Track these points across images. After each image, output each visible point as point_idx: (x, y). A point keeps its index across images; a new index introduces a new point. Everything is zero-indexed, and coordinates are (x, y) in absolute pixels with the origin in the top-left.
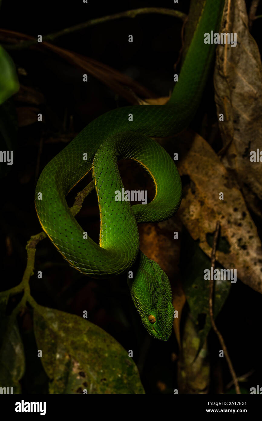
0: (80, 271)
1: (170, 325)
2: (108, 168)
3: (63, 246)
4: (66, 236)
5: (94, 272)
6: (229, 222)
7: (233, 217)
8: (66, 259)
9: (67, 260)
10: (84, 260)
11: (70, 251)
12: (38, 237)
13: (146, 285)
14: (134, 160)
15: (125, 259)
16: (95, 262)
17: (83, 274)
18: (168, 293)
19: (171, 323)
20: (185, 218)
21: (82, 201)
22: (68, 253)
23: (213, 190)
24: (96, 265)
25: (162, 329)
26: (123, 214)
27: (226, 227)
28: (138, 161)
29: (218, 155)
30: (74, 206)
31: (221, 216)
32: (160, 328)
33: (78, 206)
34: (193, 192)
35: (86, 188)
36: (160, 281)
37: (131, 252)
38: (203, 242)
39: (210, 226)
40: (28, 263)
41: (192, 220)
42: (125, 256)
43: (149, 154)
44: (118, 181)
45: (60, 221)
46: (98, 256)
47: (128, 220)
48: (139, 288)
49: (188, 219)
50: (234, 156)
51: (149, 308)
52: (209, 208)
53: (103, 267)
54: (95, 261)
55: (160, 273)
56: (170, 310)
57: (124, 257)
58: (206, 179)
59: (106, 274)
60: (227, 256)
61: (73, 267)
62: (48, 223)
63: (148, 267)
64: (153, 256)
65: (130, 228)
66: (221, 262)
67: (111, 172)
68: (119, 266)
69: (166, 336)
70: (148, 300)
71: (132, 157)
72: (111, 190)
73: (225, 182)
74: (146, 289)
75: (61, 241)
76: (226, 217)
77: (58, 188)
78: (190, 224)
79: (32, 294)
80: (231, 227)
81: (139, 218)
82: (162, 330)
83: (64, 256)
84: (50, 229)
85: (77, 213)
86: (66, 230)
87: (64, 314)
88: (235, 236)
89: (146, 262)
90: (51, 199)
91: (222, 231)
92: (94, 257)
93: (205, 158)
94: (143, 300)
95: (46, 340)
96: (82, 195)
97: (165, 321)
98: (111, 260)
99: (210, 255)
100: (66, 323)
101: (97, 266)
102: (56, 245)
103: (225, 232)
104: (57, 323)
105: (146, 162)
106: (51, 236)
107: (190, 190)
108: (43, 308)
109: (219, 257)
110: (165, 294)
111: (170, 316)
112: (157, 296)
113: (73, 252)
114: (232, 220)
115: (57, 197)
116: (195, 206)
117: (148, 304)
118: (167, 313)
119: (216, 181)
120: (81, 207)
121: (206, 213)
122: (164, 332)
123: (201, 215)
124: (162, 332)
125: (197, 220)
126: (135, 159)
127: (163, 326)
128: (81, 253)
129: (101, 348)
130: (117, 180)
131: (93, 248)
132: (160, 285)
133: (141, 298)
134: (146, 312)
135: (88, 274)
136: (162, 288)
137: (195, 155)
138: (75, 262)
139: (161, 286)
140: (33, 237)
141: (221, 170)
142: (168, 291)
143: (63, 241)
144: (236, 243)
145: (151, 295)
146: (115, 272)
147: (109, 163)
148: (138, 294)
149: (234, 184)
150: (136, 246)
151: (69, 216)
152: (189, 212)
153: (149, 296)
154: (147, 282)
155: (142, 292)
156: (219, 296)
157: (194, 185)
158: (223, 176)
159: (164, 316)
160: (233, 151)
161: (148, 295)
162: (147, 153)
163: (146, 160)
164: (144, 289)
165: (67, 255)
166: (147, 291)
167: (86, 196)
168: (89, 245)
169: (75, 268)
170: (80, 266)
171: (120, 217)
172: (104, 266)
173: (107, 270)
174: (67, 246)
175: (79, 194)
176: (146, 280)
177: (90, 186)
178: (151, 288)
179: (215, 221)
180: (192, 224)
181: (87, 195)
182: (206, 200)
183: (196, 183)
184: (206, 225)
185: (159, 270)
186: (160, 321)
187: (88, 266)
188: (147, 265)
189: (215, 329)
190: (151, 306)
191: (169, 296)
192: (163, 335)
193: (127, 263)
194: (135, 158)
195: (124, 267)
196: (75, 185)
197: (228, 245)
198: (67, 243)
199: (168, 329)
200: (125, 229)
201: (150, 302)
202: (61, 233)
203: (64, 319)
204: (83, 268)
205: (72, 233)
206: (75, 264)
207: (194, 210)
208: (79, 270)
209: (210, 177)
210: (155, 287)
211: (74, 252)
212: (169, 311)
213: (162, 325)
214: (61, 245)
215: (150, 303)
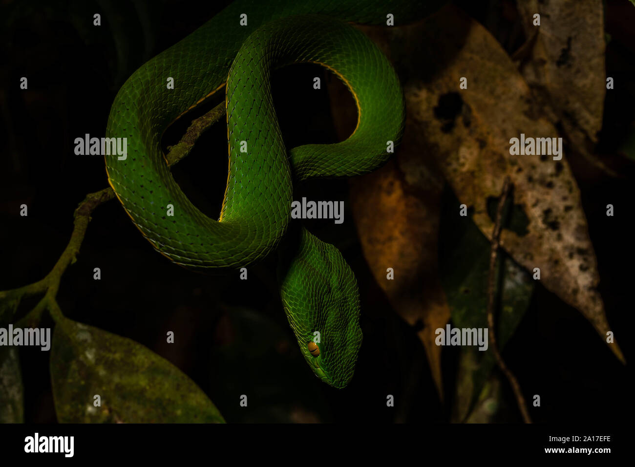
0: (171, 259)
1: (351, 361)
2: (248, 79)
3: (139, 215)
4: (143, 198)
5: (192, 263)
6: (530, 179)
7: (539, 170)
8: (146, 238)
9: (148, 239)
10: (174, 240)
11: (149, 223)
12: (98, 196)
13: (305, 288)
14: (320, 64)
15: (253, 242)
16: (192, 246)
17: (176, 264)
18: (350, 303)
19: (353, 357)
20: (450, 169)
21: (196, 135)
22: (148, 228)
23: (504, 121)
24: (193, 250)
25: (334, 367)
26: (266, 162)
27: (524, 188)
28: (329, 67)
29: (514, 60)
30: (180, 144)
31: (516, 168)
32: (328, 364)
33: (186, 144)
34: (467, 124)
35: (211, 112)
36: (334, 281)
37: (270, 230)
38: (480, 213)
39: (494, 184)
40: (71, 242)
41: (462, 173)
42: (256, 237)
43: (348, 56)
44: (264, 102)
45: (134, 170)
46: (198, 236)
47: (273, 172)
48: (291, 293)
49: (455, 170)
50: (543, 62)
51: (308, 329)
52: (494, 153)
53: (207, 255)
54: (192, 244)
55: (339, 267)
56: (352, 334)
57: (253, 239)
58: (490, 101)
59: (216, 267)
60: (520, 240)
61: (159, 251)
62: (116, 173)
63: (315, 257)
64: (396, 233)
65: (276, 187)
66: (509, 249)
67: (253, 86)
68: (239, 254)
69: (342, 380)
70: (307, 315)
71: (314, 60)
72: (249, 117)
73: (526, 107)
74: (303, 295)
75: (135, 205)
76: (526, 171)
77: (141, 110)
78: (458, 179)
79: (59, 297)
80: (533, 188)
81: (310, 169)
82: (332, 370)
83: (142, 232)
84: (119, 184)
85: (181, 156)
86: (142, 186)
87: (108, 336)
88: (540, 205)
89: (311, 247)
90: (125, 130)
91: (516, 195)
92: (189, 236)
93: (490, 65)
94: (298, 315)
95: (70, 381)
96: (198, 124)
97: (341, 353)
98: (222, 244)
99: (490, 237)
100: (110, 351)
101: (196, 253)
102: (128, 211)
103: (521, 197)
104: (94, 350)
105: (343, 69)
106: (120, 195)
107: (460, 120)
108: (72, 322)
109: (506, 241)
110: (343, 306)
111: (351, 344)
112: (327, 308)
113: (154, 225)
114: (536, 176)
115: (135, 128)
116: (469, 147)
117: (306, 322)
118: (346, 339)
119: (510, 106)
120: (192, 145)
121: (488, 162)
122: (338, 373)
123: (479, 165)
124: (331, 373)
125: (472, 173)
126: (322, 64)
127: (334, 363)
128: (166, 228)
129: (169, 400)
130: (262, 100)
131: (189, 221)
132: (334, 290)
133: (294, 310)
134: (304, 336)
135: (185, 265)
136: (337, 295)
137: (471, 58)
138: (159, 243)
139: (337, 291)
140: (89, 196)
141: (519, 86)
142: (350, 301)
143: (138, 206)
144: (540, 216)
145: (312, 307)
146: (232, 264)
147: (251, 70)
148: (290, 304)
149: (542, 113)
150: (283, 220)
151: (151, 162)
152: (458, 159)
153: (308, 309)
154: (307, 284)
155: (296, 300)
156: (509, 309)
157: (469, 110)
158: (522, 97)
159: (338, 344)
160: (540, 53)
161: (307, 306)
162: (343, 54)
163: (343, 65)
164: (299, 296)
165: (146, 230)
166: (304, 299)
167: (207, 126)
168: (182, 215)
169: (162, 253)
170: (169, 251)
171: (260, 168)
172: (211, 253)
173: (216, 261)
174: (144, 215)
175: (194, 122)
176: (305, 279)
177: (219, 109)
178: (312, 295)
179: (503, 177)
180: (462, 180)
181: (210, 124)
182: (490, 139)
183: (473, 107)
184: (488, 183)
185: (338, 263)
186: (329, 354)
187: (181, 252)
188: (314, 252)
189: (502, 366)
190: (311, 326)
191: (352, 310)
192: (334, 378)
193: (257, 250)
194: (322, 60)
195: (251, 256)
196: (192, 107)
197: (526, 220)
198: (144, 209)
199: (345, 367)
200: (267, 188)
201: (310, 319)
202: (134, 192)
203: (108, 344)
204: (174, 255)
205: (151, 192)
206: (160, 246)
207: (468, 156)
208: (168, 257)
209: (498, 97)
210: (322, 294)
211: (156, 226)
212: (349, 337)
213: (333, 360)
214: (136, 213)
215: (310, 321)
